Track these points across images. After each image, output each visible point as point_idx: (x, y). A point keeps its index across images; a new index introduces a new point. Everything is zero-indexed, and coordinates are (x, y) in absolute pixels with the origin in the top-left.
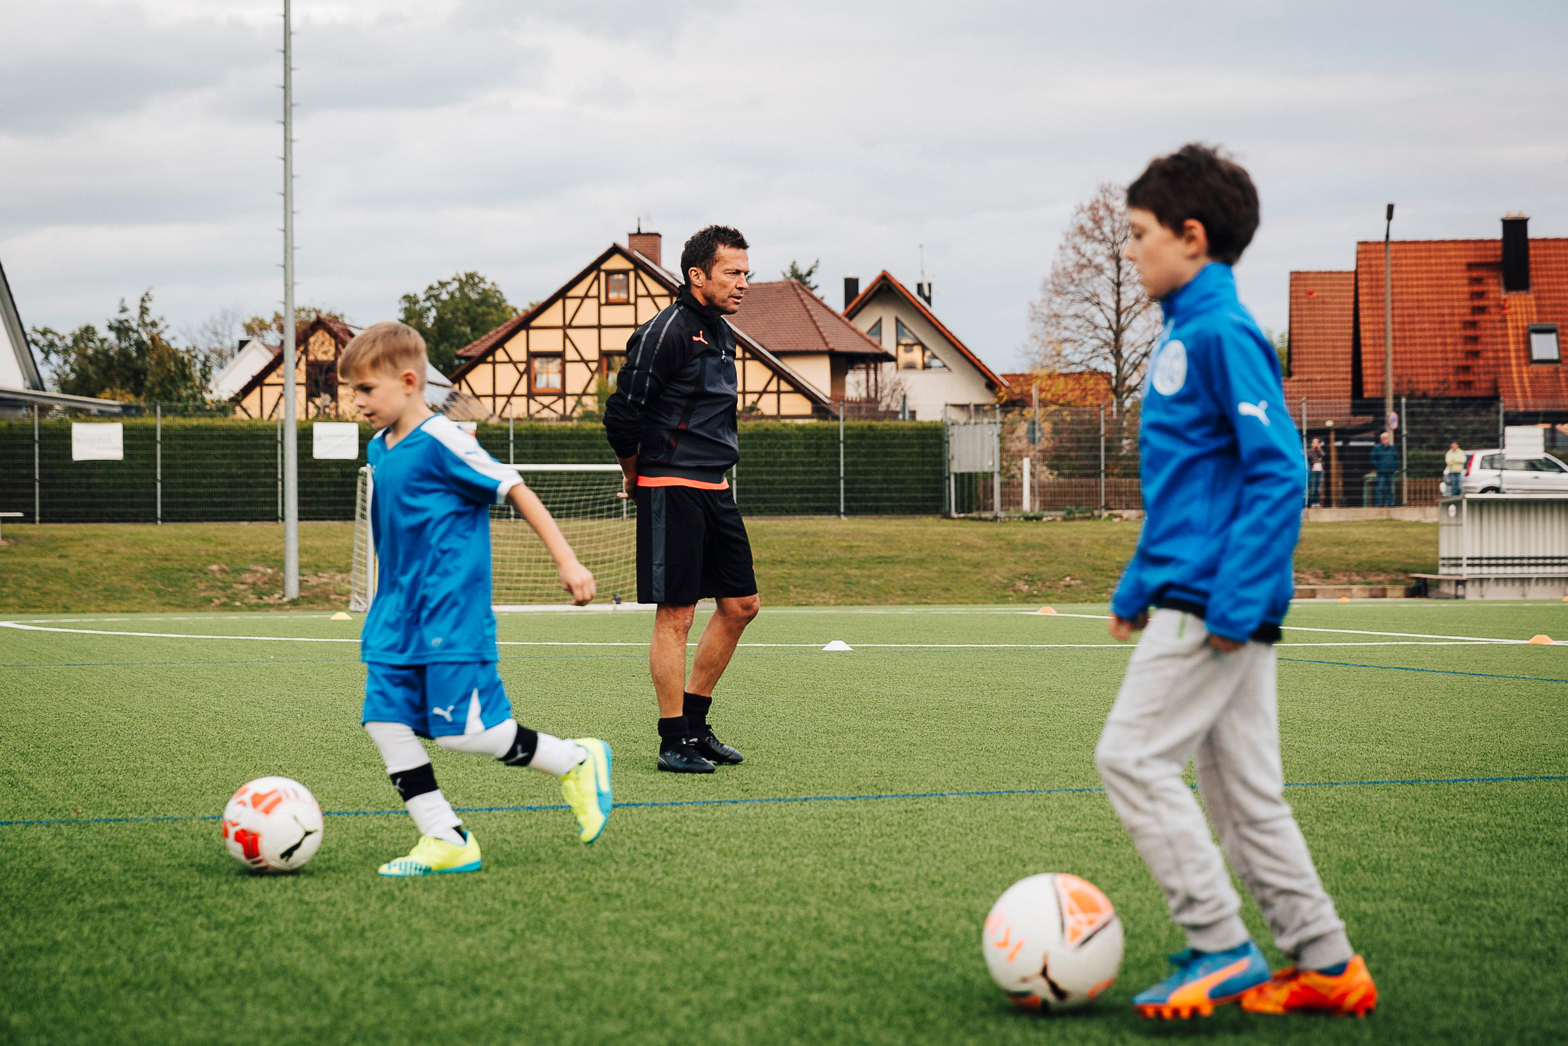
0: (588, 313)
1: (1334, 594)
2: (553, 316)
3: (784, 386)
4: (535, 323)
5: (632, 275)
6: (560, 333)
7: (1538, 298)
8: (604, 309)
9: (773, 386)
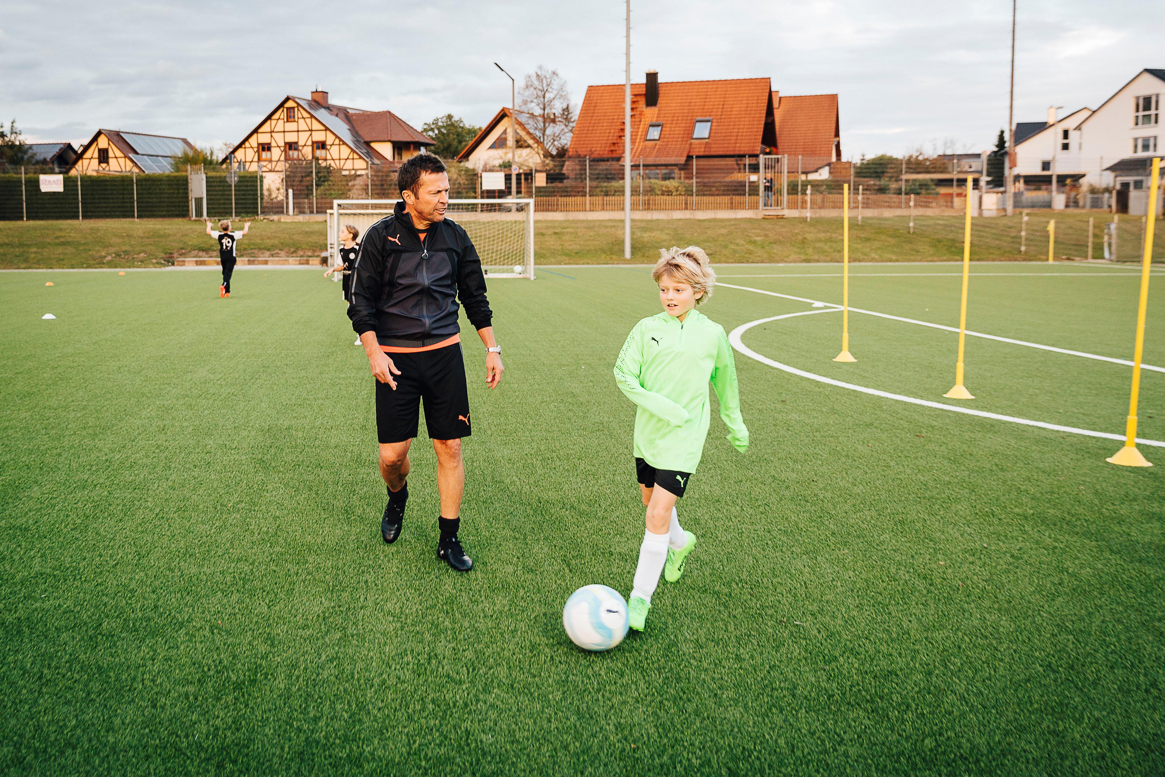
0: (280, 127)
1: (278, 263)
2: (266, 127)
3: (356, 156)
4: (260, 130)
5: (296, 109)
6: (269, 135)
7: (659, 110)
8: (286, 124)
9: (351, 157)
